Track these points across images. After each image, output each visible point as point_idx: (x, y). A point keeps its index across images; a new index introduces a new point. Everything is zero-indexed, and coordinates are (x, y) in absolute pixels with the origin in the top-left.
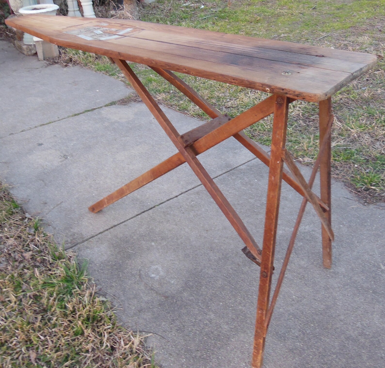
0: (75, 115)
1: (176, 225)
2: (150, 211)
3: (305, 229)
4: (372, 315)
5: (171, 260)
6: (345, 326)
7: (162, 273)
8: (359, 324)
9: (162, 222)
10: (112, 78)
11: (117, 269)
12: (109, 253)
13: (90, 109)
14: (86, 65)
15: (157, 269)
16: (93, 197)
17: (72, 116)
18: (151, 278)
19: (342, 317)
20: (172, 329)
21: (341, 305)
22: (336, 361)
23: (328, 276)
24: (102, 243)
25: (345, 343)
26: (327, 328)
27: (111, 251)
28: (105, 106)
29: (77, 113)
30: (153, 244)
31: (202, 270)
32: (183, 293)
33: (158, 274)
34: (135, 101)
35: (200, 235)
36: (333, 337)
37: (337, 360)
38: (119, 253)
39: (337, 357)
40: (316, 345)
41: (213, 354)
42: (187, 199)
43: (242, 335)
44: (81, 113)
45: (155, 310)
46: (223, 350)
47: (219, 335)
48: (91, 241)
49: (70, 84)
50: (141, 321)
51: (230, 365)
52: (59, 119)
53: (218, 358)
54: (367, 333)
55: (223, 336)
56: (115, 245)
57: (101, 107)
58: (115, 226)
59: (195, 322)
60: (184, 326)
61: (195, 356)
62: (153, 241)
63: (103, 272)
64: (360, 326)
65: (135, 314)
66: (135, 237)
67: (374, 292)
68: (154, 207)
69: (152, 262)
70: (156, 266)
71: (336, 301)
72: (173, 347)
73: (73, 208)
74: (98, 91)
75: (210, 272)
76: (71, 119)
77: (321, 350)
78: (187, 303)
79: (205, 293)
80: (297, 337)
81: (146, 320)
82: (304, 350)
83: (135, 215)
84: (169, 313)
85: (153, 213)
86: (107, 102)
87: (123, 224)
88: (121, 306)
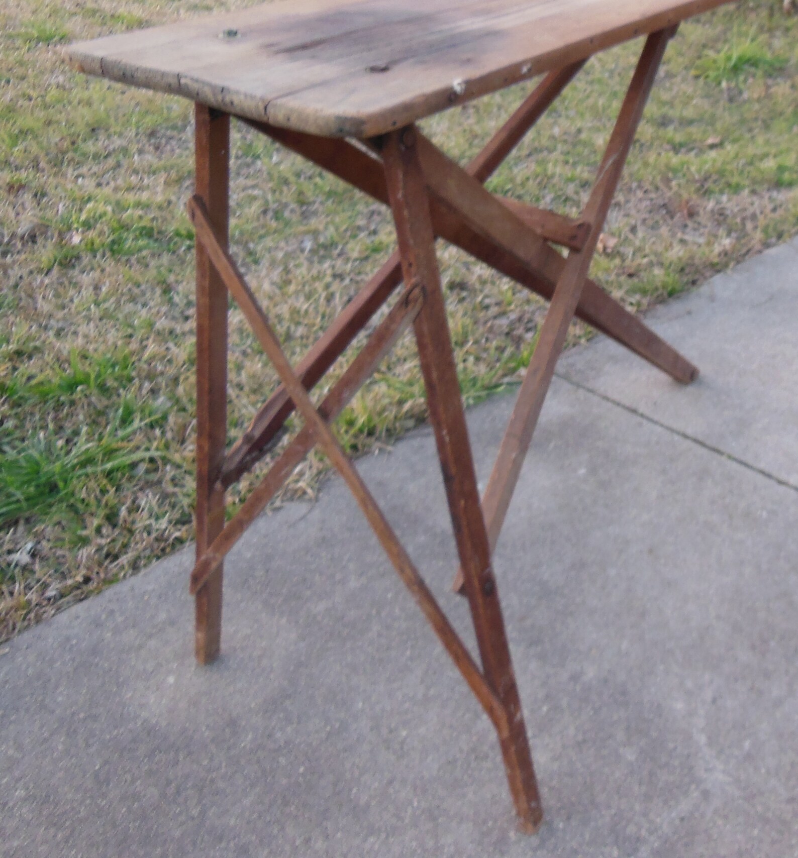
6: (287, 848)
21: (367, 846)
22: (181, 813)
23: (485, 822)
25: (229, 842)
26: (286, 803)
36: (255, 816)
37: (182, 818)
39: (193, 818)
71: (383, 836)
80: (270, 736)
82: (229, 748)
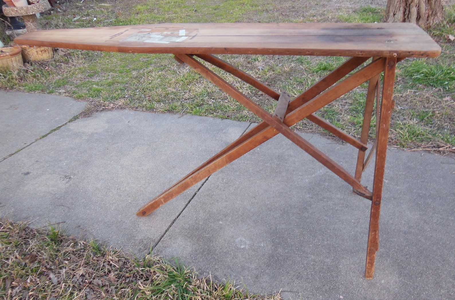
0: (43, 137)
1: (227, 201)
2: (195, 197)
3: (321, 173)
4: (405, 213)
5: (246, 229)
7: (248, 242)
8: (403, 222)
9: (213, 203)
10: (53, 96)
11: (208, 254)
12: (189, 244)
13: (55, 128)
14: (12, 88)
15: (241, 241)
16: (131, 203)
17: (41, 139)
18: (243, 249)
19: (391, 222)
20: (292, 280)
24: (176, 239)
27: (190, 242)
28: (69, 122)
29: (43, 134)
30: (221, 222)
31: (276, 228)
32: (277, 250)
33: (245, 244)
34: (97, 111)
35: (252, 203)
38: (198, 240)
40: (392, 245)
41: (336, 282)
42: (218, 179)
43: (343, 260)
44: (48, 134)
45: (267, 271)
46: (340, 277)
47: (328, 268)
48: (163, 241)
49: (7, 109)
50: (265, 284)
51: (354, 284)
52: (26, 145)
53: (342, 284)
54: (412, 225)
55: (332, 267)
56: (189, 235)
57: (66, 124)
58: (175, 220)
59: (304, 266)
60: (299, 273)
61: (326, 290)
62: (219, 220)
63: (199, 261)
64: (405, 223)
65: (255, 282)
66: (201, 223)
67: (395, 199)
68: (196, 194)
69: (233, 237)
70: (239, 239)
72: (305, 292)
73: (120, 220)
74: (48, 110)
75: (283, 226)
76: (41, 141)
77: (397, 247)
78: (287, 256)
79: (293, 243)
81: (267, 282)
83: (185, 206)
84: (280, 269)
85: (199, 199)
86: (69, 119)
87: (181, 215)
88: (239, 281)
